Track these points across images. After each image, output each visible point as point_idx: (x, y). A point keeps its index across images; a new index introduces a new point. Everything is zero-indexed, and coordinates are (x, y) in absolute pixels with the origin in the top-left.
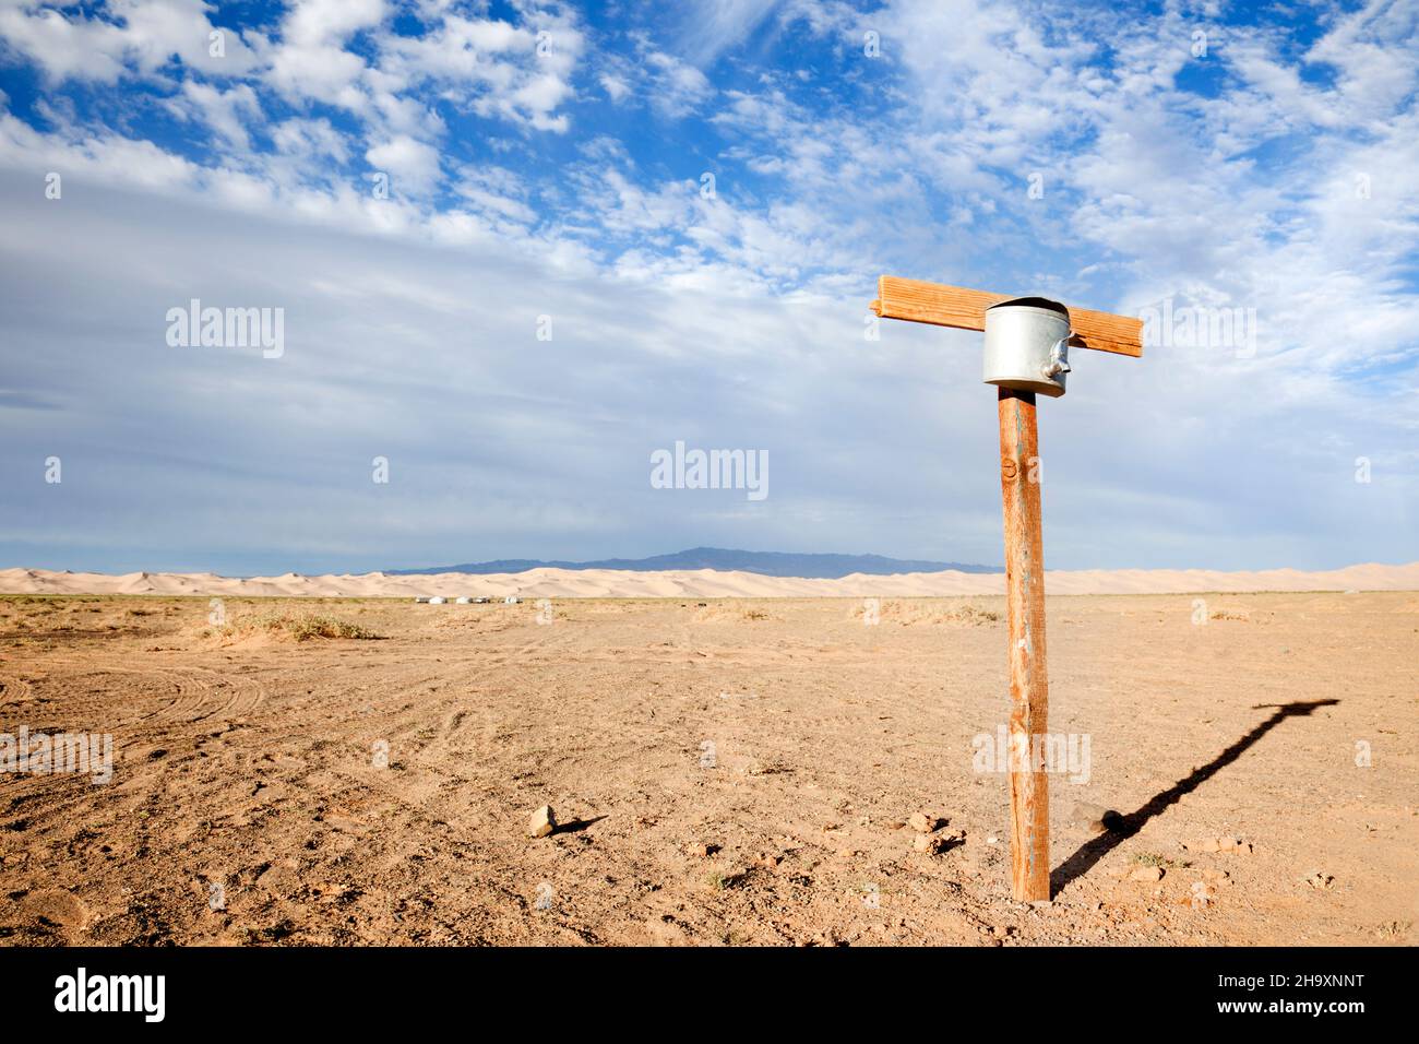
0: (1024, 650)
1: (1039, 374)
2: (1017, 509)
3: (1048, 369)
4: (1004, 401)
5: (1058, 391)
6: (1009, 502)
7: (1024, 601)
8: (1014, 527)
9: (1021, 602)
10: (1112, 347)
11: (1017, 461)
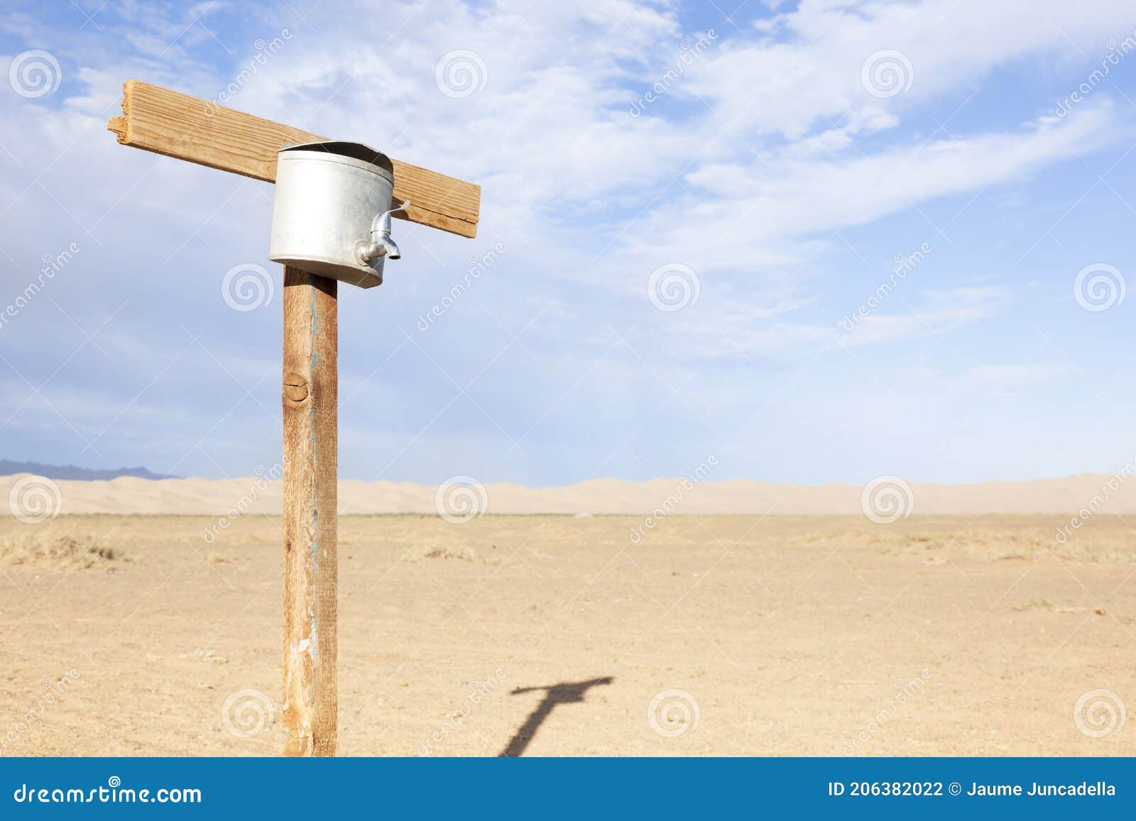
0: (307, 656)
1: (351, 255)
2: (306, 448)
3: (366, 251)
4: (294, 289)
5: (372, 280)
6: (292, 438)
7: (310, 583)
8: (299, 474)
9: (306, 585)
10: (440, 221)
11: (309, 380)
